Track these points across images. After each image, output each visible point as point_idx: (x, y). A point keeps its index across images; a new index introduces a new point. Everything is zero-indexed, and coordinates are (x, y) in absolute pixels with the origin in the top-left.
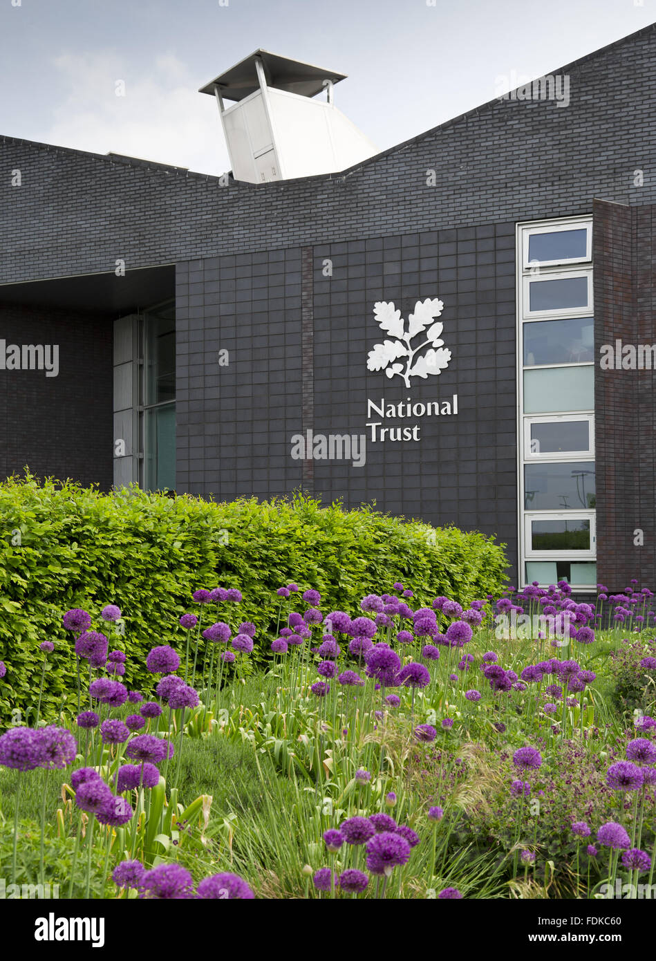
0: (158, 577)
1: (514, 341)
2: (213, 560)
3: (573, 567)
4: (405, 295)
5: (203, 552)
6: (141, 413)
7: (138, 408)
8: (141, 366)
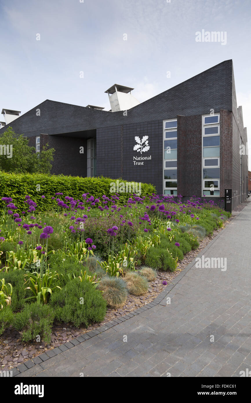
0: (64, 191)
1: (162, 144)
2: (78, 188)
3: (174, 191)
4: (141, 135)
5: (75, 187)
6: (92, 159)
7: (92, 158)
8: (92, 149)
